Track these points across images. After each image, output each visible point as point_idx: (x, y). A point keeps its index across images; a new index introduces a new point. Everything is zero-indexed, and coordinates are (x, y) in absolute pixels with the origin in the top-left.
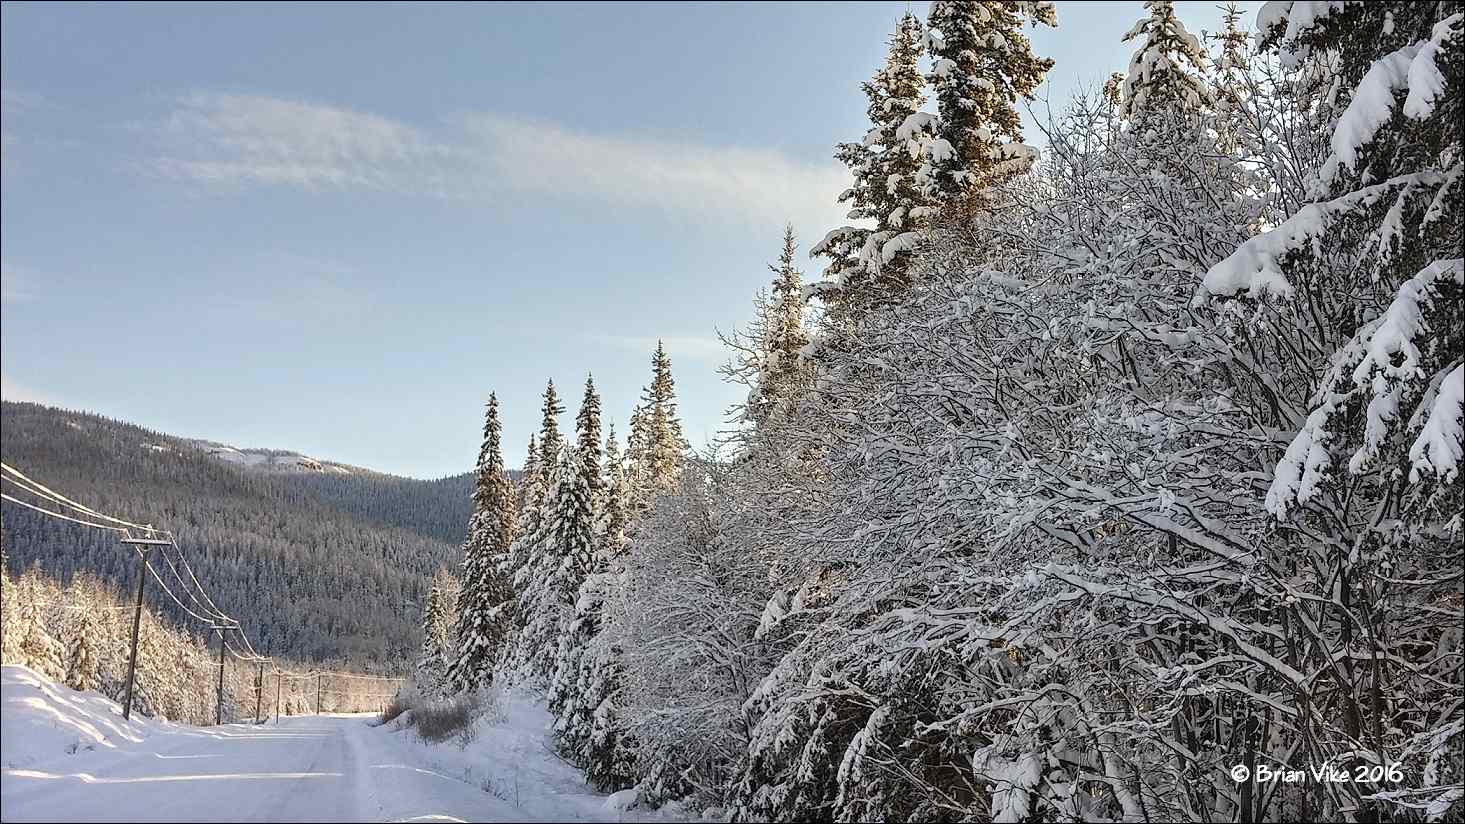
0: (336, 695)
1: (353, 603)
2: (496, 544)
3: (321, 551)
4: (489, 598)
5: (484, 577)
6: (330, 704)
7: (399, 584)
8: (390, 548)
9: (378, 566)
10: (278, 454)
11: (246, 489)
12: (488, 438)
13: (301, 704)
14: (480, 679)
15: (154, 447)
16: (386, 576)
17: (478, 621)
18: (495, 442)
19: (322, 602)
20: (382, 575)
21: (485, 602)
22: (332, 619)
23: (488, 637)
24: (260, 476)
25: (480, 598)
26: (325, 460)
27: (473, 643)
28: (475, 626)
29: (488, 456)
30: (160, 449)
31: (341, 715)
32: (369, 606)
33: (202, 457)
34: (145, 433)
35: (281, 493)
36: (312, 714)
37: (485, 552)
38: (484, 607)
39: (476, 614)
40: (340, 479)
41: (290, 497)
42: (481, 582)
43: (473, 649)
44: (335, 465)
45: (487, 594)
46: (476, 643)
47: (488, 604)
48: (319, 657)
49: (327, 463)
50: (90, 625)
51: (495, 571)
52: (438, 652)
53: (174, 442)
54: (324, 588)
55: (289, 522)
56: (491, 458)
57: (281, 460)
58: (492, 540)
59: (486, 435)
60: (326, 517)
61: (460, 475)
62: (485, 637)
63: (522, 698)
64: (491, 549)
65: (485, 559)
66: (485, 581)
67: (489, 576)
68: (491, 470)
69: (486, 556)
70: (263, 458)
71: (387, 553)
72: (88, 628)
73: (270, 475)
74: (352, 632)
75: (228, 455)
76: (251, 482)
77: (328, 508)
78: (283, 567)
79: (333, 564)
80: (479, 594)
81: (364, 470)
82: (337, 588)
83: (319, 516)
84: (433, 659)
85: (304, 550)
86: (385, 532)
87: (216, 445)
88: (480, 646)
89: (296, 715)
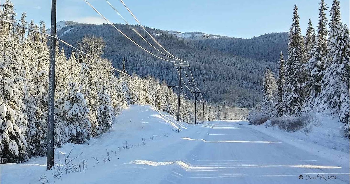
0: (224, 114)
1: (225, 82)
2: (299, 60)
3: (213, 66)
4: (298, 80)
5: (295, 72)
6: (222, 117)
7: (240, 76)
8: (236, 63)
9: (232, 70)
10: (195, 33)
11: (186, 46)
12: (294, 22)
13: (213, 117)
14: (296, 109)
15: (157, 34)
16: (235, 73)
17: (294, 89)
18: (297, 23)
19: (214, 83)
20: (234, 73)
21: (296, 81)
22: (218, 88)
23: (298, 94)
24: (190, 41)
25: (294, 80)
26: (211, 34)
27: (292, 96)
28: (293, 90)
29: (294, 28)
30: (159, 35)
31: (227, 121)
32: (230, 83)
33: (171, 36)
34: (154, 30)
35: (197, 47)
36: (217, 120)
37: (295, 64)
38: (296, 83)
39: (293, 86)
40: (216, 40)
41: (200, 48)
42: (294, 74)
43: (292, 98)
44: (214, 35)
45: (297, 79)
46: (294, 96)
47: (297, 82)
48: (215, 101)
49: (212, 35)
50: (159, 92)
51: (299, 70)
52: (270, 99)
53: (162, 32)
54: (215, 78)
55: (201, 56)
56: (296, 29)
57: (196, 35)
58: (298, 59)
59: (293, 21)
60: (213, 54)
61: (260, 36)
62: (297, 94)
63: (327, 116)
64: (297, 62)
65: (295, 66)
66: (296, 74)
67: (297, 72)
68: (296, 33)
69: (296, 65)
70: (190, 35)
71: (235, 65)
72: (159, 93)
73: (193, 41)
74: (225, 93)
75: (179, 35)
76: (187, 43)
77: (213, 50)
78: (200, 71)
79: (217, 70)
80: (294, 79)
81: (224, 37)
82: (220, 78)
83: (210, 54)
84: (268, 102)
85: (207, 65)
86: (234, 58)
87: (175, 32)
88: (295, 98)
89: (211, 120)
